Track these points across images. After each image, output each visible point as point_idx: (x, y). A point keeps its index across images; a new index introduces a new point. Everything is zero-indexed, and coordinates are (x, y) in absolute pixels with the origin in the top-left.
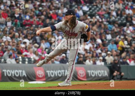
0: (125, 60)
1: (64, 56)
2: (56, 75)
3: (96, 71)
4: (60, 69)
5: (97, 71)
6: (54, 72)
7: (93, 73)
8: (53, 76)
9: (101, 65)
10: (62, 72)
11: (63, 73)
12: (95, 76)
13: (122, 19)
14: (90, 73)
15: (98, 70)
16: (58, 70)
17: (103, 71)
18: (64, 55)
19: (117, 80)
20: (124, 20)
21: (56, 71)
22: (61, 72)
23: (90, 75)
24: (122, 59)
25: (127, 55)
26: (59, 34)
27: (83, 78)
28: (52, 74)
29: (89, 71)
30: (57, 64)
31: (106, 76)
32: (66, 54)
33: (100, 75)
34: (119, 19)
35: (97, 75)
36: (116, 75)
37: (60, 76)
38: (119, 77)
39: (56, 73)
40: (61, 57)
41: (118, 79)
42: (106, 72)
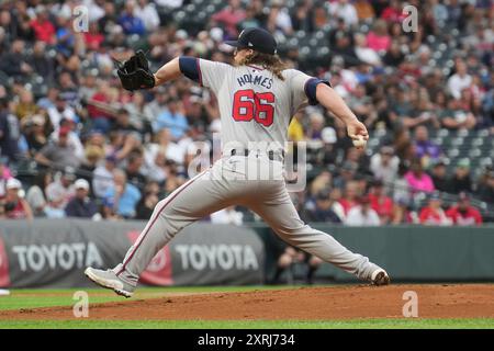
0: (324, 205)
1: (81, 189)
2: (52, 263)
3: (209, 247)
4: (69, 241)
5: (214, 248)
6: (42, 251)
7: (198, 257)
8: (38, 267)
9: (232, 224)
10: (75, 253)
11: (80, 257)
12: (207, 268)
13: (313, 42)
14: (188, 254)
15: (217, 244)
16: (58, 245)
17: (237, 249)
18: (82, 183)
19: (294, 284)
20: (320, 44)
21: (49, 248)
22: (70, 252)
23: (185, 264)
24: (314, 200)
25: (332, 185)
26: (65, 100)
27: (160, 274)
28: (36, 258)
29: (182, 249)
30: (56, 219)
31: (251, 266)
32: (89, 179)
33: (227, 266)
34: (302, 43)
35: (213, 265)
36: (292, 265)
37: (67, 266)
38: (301, 270)
39: (52, 254)
40: (72, 191)
41: (297, 279)
42: (249, 251)
